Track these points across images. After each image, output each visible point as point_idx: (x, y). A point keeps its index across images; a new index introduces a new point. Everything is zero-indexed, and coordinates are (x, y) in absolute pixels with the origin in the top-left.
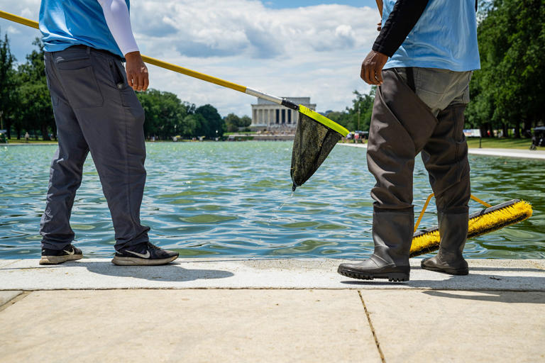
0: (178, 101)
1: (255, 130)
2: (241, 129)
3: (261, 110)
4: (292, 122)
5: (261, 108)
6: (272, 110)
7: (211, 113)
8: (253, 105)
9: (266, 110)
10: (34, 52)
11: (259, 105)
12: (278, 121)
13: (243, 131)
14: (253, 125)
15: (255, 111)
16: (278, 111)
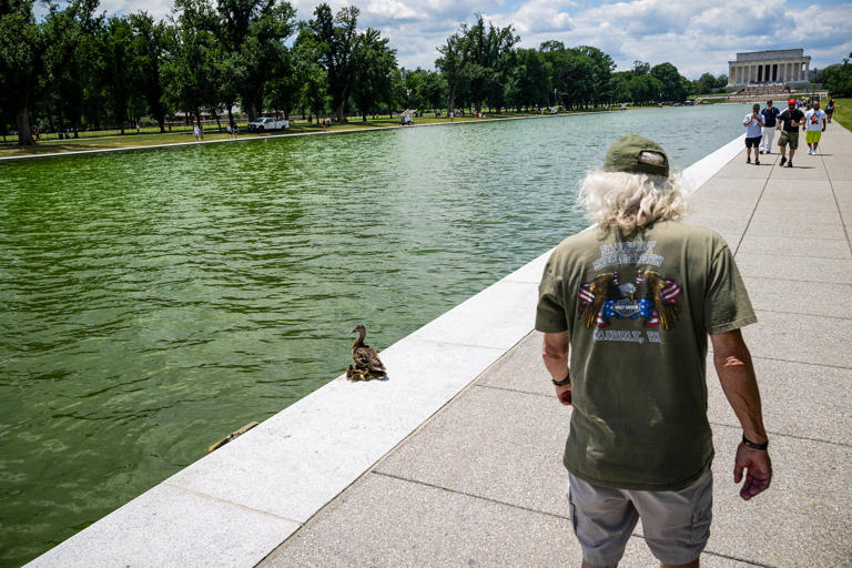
1: (732, 90)
2: (714, 90)
3: (740, 68)
4: (778, 79)
5: (741, 65)
6: (754, 67)
7: (670, 73)
8: (730, 63)
9: (747, 68)
11: (737, 62)
12: (760, 80)
13: (717, 92)
14: (729, 85)
15: (732, 69)
16: (760, 67)
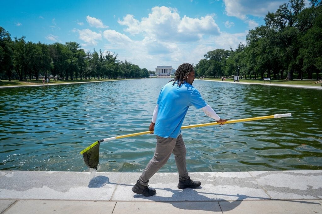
0: (139, 67)
2: (152, 75)
3: (158, 70)
4: (167, 73)
5: (158, 69)
7: (146, 70)
8: (156, 68)
9: (160, 70)
10: (107, 55)
12: (163, 73)
14: (156, 74)
15: (156, 70)
16: (163, 70)
